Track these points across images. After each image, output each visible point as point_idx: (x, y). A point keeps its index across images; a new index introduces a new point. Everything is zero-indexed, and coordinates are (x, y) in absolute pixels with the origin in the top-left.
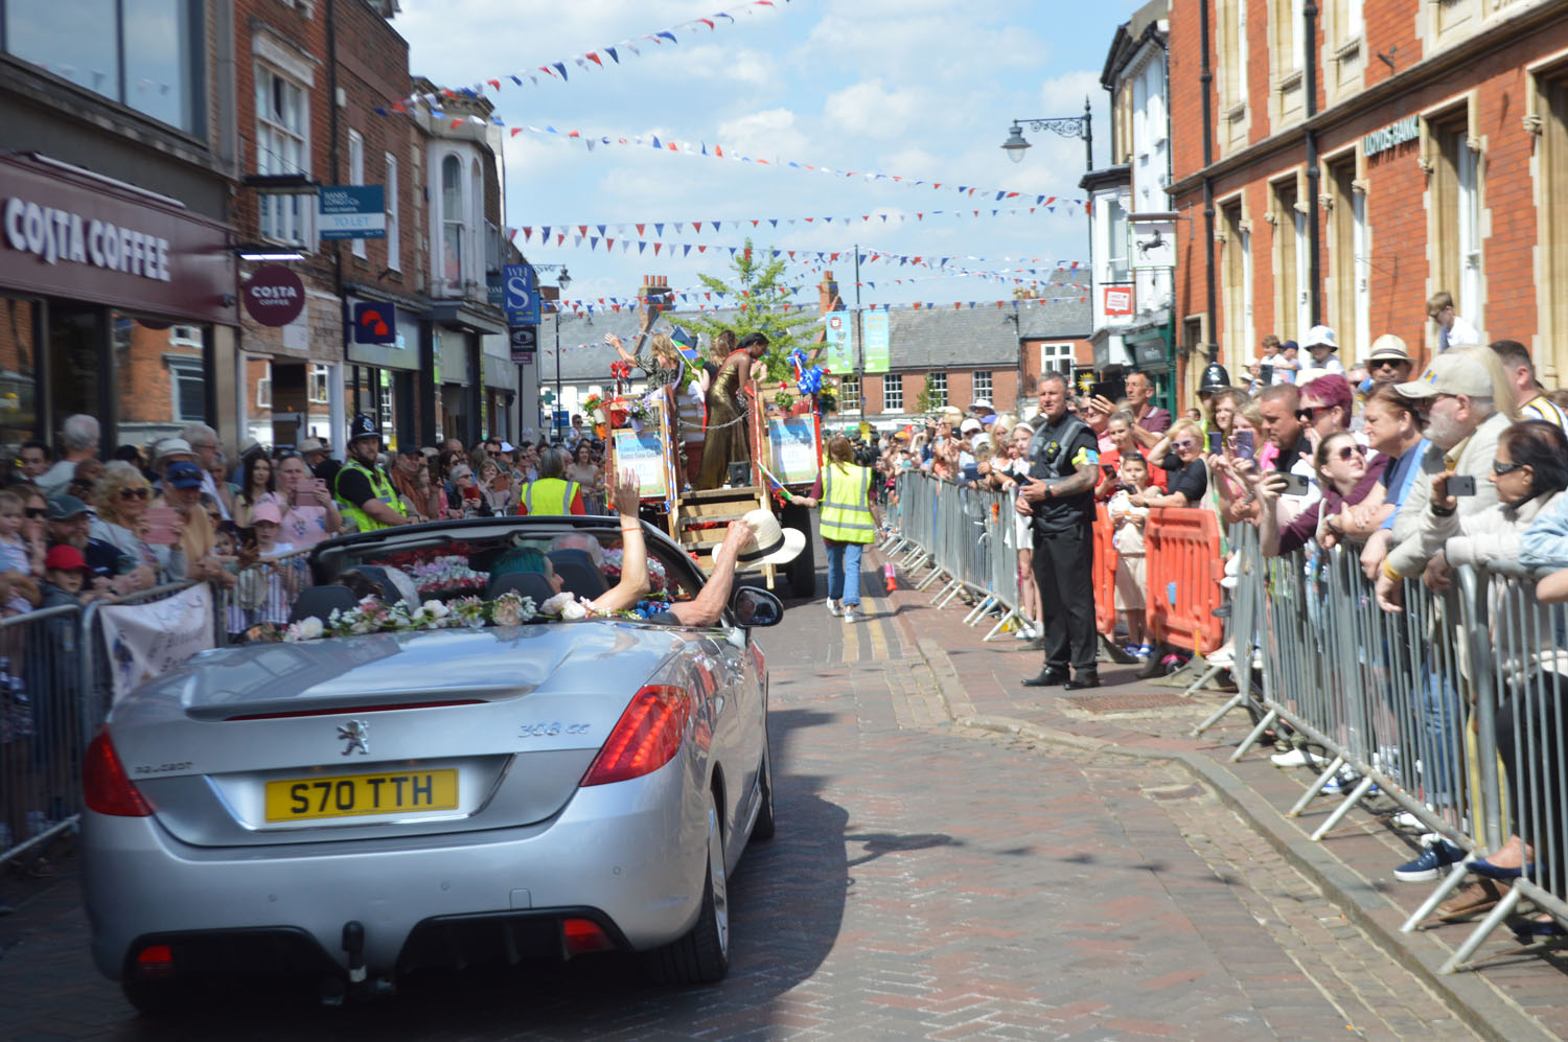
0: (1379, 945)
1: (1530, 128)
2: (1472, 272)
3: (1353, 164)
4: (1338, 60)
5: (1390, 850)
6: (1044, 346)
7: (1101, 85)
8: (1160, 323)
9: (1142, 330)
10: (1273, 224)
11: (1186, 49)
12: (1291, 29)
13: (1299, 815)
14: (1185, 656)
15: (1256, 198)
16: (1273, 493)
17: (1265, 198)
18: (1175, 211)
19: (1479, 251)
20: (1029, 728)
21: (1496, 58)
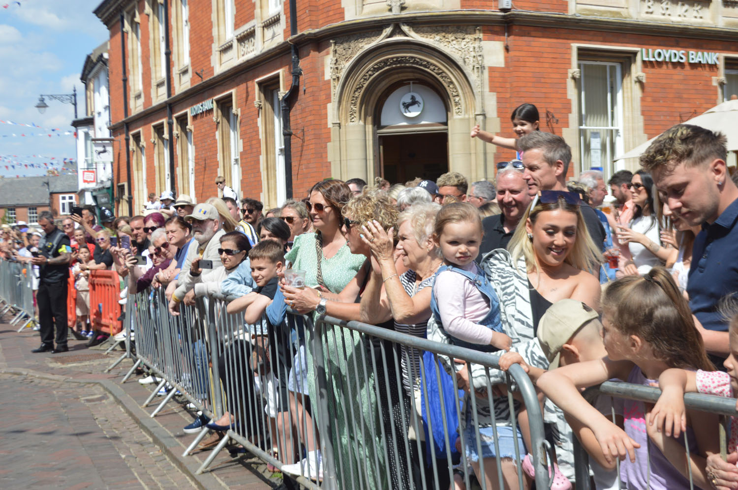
0: (173, 463)
1: (257, 106)
2: (236, 166)
3: (187, 119)
4: (180, 74)
5: (184, 419)
6: (61, 196)
7: (80, 81)
8: (107, 187)
9: (100, 189)
10: (154, 143)
11: (116, 66)
12: (160, 60)
13: (147, 406)
14: (106, 336)
15: (147, 132)
16: (132, 265)
17: (151, 133)
18: (112, 137)
19: (238, 157)
20: (31, 372)
21: (243, 76)
